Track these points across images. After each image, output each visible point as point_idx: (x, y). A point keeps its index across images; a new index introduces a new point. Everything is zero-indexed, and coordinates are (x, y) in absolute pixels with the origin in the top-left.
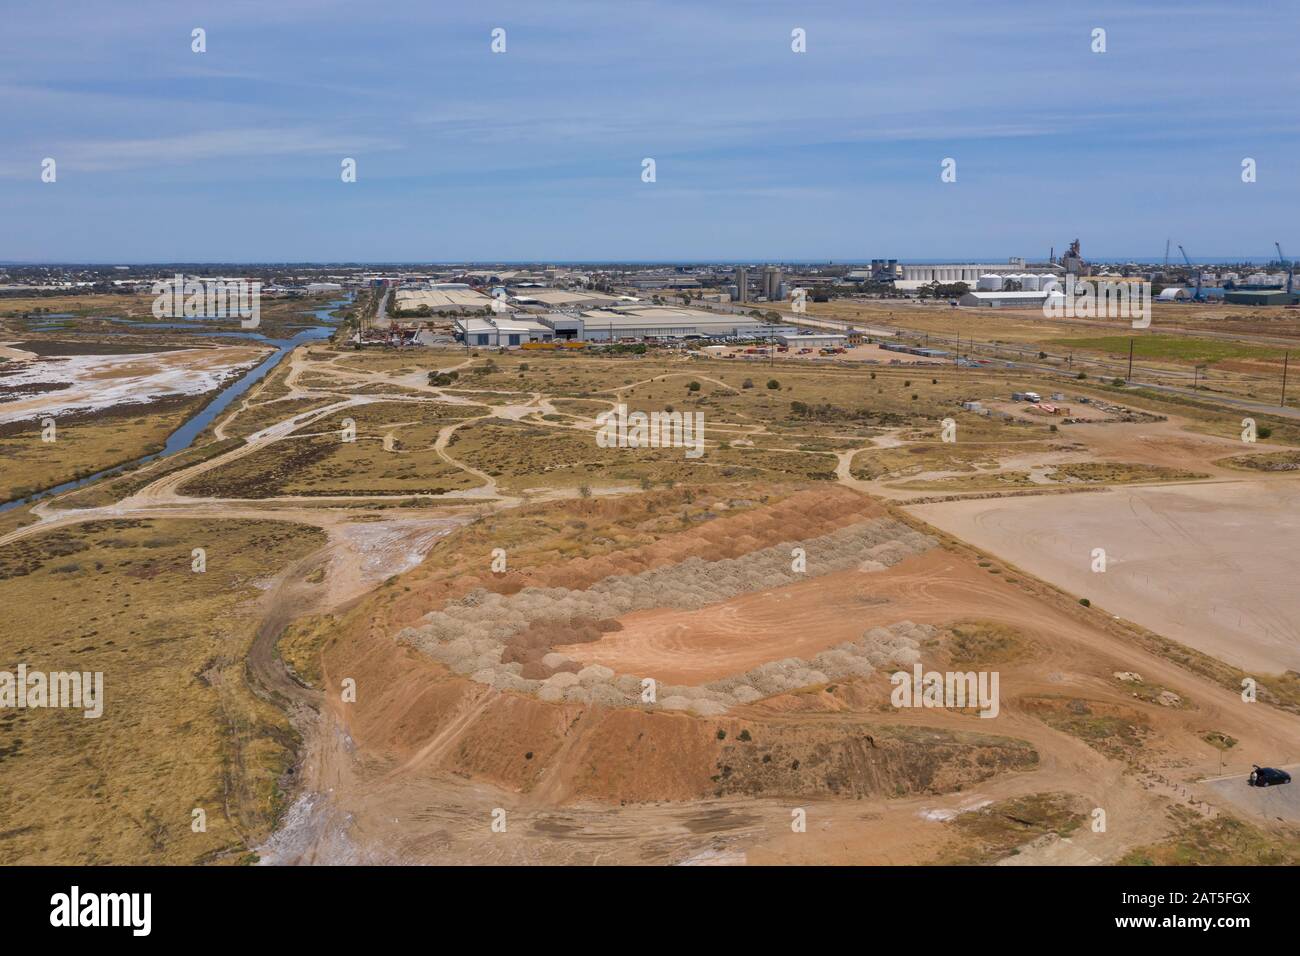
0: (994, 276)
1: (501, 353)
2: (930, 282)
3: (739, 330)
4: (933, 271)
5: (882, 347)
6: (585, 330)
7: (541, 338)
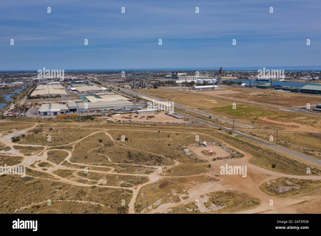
0: (201, 80)
1: (49, 120)
2: (185, 81)
3: (126, 107)
4: (186, 78)
5: (166, 114)
6: (79, 109)
7: (65, 112)
